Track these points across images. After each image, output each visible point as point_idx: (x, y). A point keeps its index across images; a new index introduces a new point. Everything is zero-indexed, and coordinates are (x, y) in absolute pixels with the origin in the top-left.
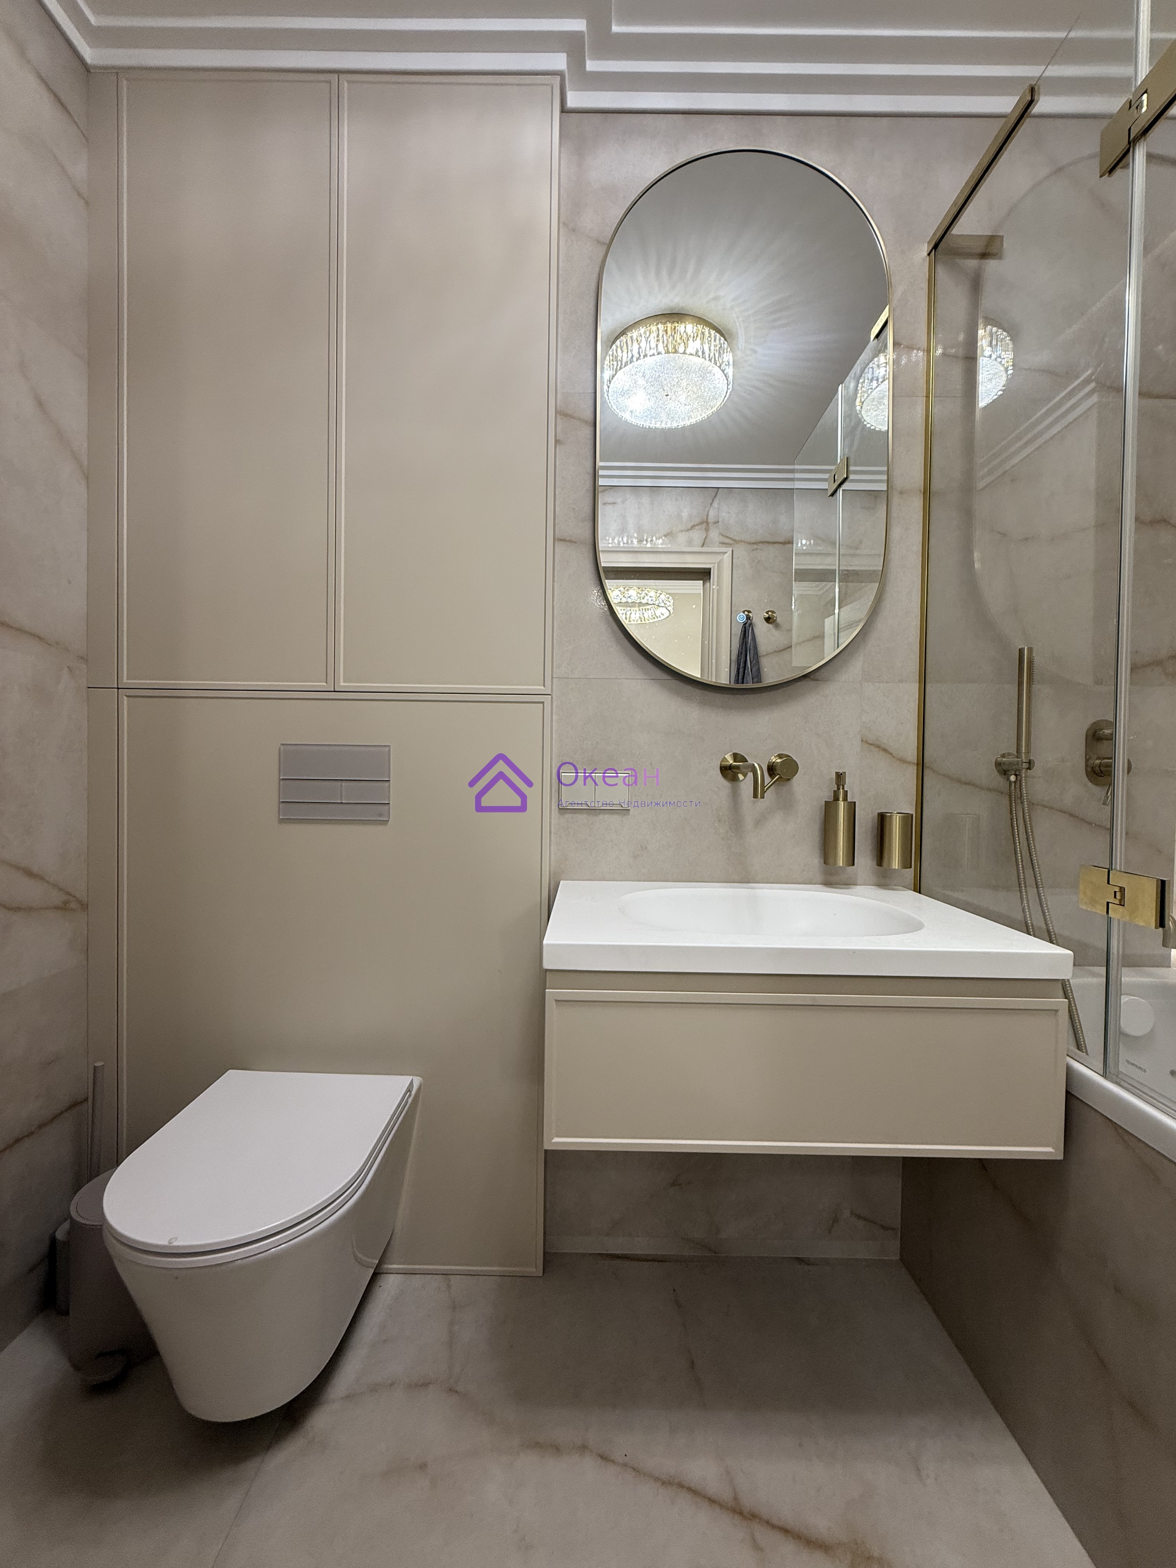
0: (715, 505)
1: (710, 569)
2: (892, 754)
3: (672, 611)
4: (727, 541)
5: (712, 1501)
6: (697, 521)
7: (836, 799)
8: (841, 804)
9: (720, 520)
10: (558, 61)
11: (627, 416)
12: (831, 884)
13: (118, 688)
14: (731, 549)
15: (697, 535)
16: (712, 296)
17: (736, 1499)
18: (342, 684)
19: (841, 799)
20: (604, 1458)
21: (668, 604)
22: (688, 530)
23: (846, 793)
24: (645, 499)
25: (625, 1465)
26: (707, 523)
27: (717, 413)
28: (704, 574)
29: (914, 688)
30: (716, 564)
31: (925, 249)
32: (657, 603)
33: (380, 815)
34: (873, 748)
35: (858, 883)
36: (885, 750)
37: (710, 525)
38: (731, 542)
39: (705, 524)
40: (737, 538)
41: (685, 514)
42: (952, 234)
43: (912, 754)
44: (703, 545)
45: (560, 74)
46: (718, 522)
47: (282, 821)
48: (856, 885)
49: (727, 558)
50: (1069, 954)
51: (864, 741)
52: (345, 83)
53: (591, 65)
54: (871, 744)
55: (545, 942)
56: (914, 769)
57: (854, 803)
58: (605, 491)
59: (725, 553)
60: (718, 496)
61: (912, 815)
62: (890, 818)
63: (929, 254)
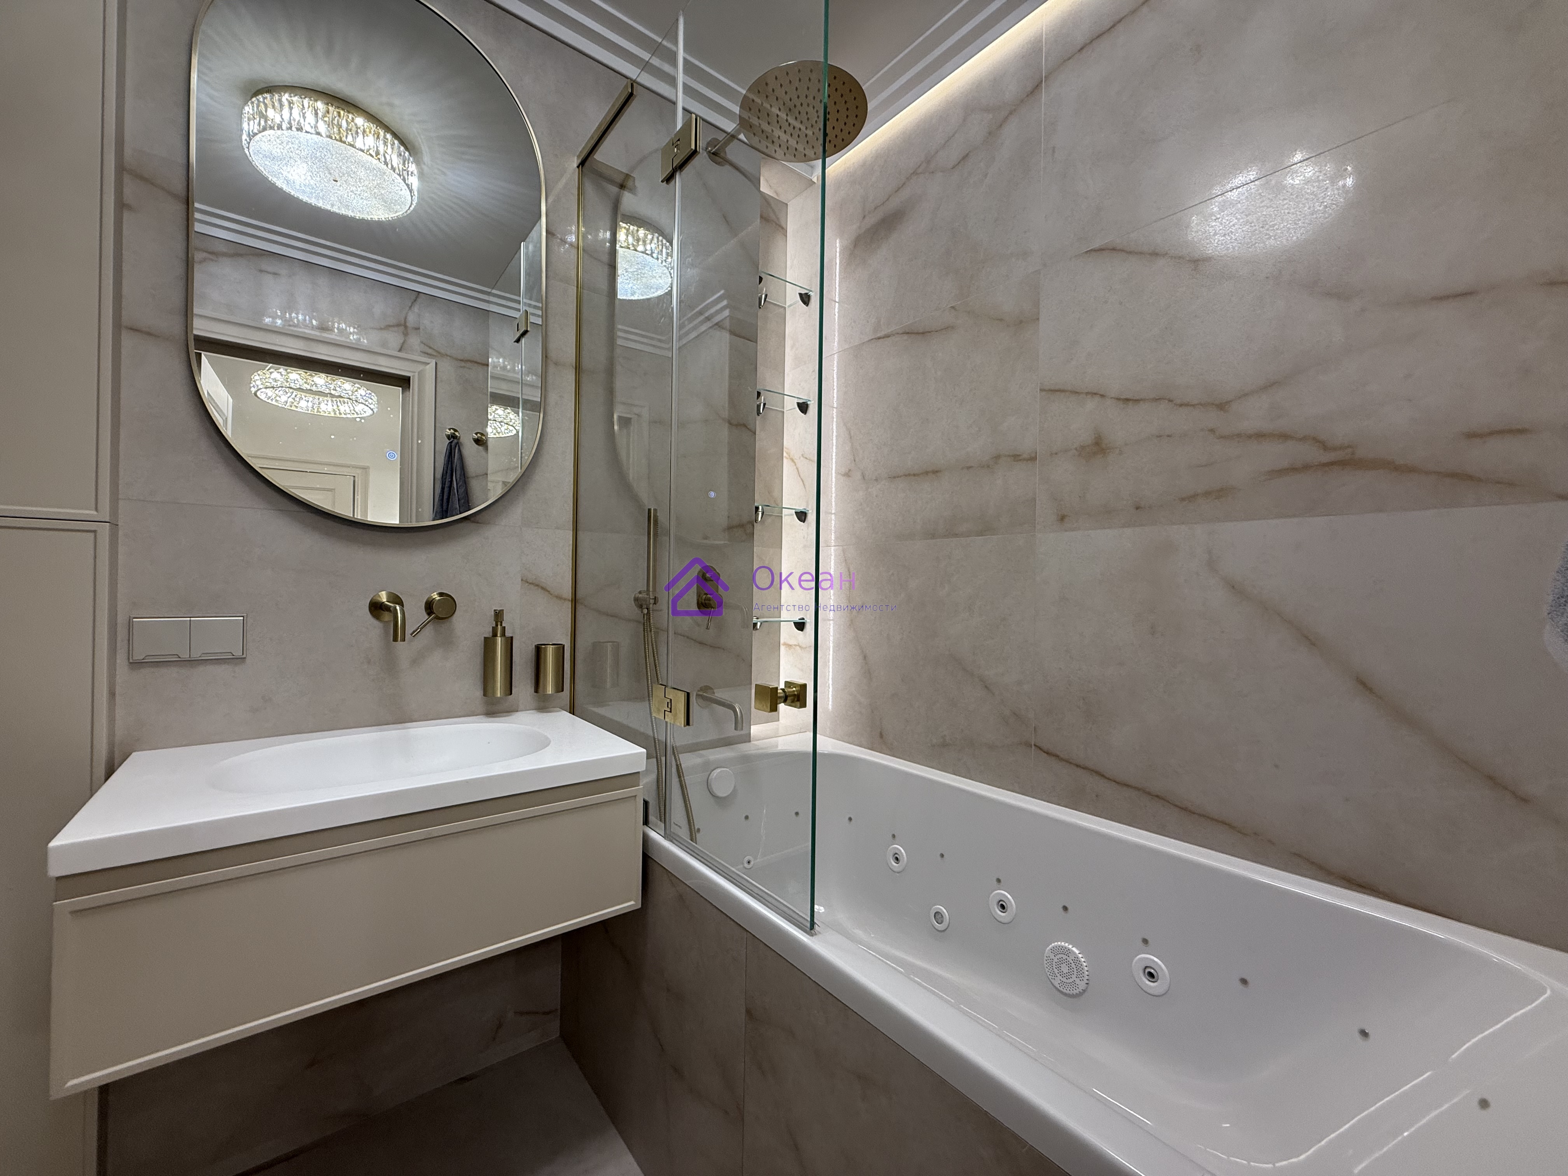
0: (416, 309)
1: (410, 377)
2: (549, 592)
3: (375, 410)
4: (430, 351)
6: (393, 321)
7: (495, 635)
8: (499, 639)
9: (422, 328)
11: (280, 183)
12: (493, 714)
14: (435, 361)
15: (394, 339)
16: (384, 100)
19: (499, 635)
21: (370, 401)
22: (381, 329)
23: (504, 629)
26: (406, 327)
27: (403, 219)
28: (403, 382)
29: (570, 535)
30: (417, 374)
31: (575, 162)
32: (354, 397)
34: (532, 586)
35: (521, 709)
36: (543, 588)
37: (409, 329)
38: (435, 354)
39: (403, 327)
40: (442, 351)
41: (379, 310)
42: (598, 160)
43: (567, 592)
44: (400, 350)
46: (419, 329)
48: (517, 711)
49: (430, 369)
50: (644, 752)
51: (525, 581)
54: (530, 583)
55: (52, 844)
56: (568, 605)
57: (512, 638)
58: (262, 255)
59: (429, 364)
60: (419, 300)
61: (564, 645)
62: (545, 649)
63: (578, 167)
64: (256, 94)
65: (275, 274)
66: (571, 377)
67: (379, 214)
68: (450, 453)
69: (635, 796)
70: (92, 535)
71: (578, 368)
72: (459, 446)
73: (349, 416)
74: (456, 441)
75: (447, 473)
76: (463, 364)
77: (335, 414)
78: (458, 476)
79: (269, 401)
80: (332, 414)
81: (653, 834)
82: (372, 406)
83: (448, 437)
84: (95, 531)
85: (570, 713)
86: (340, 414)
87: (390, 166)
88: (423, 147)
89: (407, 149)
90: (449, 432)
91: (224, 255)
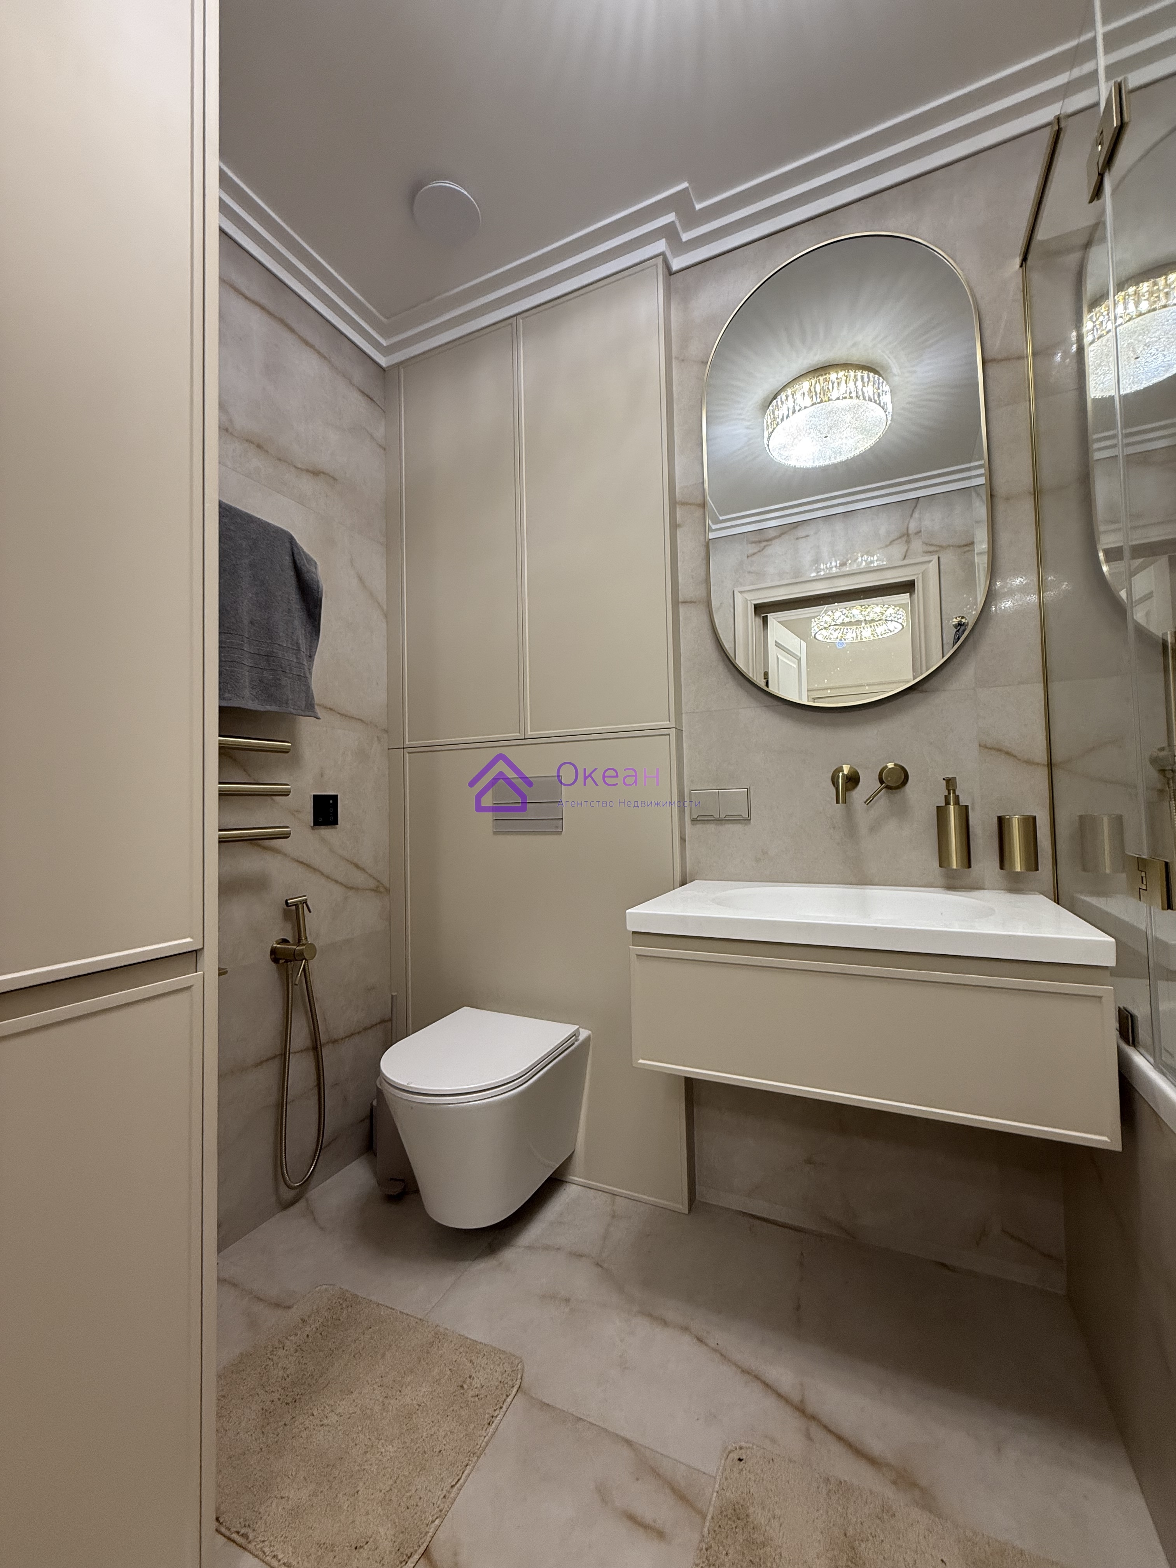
0: (916, 515)
1: (914, 580)
2: (1015, 757)
3: (904, 624)
4: (931, 549)
5: (779, 1396)
6: (897, 535)
7: (947, 803)
8: (952, 807)
9: (922, 530)
10: (661, 246)
11: (793, 463)
12: (956, 888)
13: (404, 748)
14: (937, 556)
15: (897, 550)
16: (850, 343)
17: (802, 1401)
18: (529, 733)
19: (952, 804)
20: (700, 1340)
21: (898, 617)
22: (887, 546)
23: (957, 798)
24: (839, 526)
25: (715, 1350)
26: (908, 535)
27: (883, 438)
28: (908, 587)
29: (1039, 688)
30: (920, 575)
31: (1018, 261)
32: (884, 618)
33: (557, 827)
34: (993, 752)
35: (986, 887)
36: (1007, 753)
37: (912, 536)
38: (938, 549)
39: (906, 536)
40: (944, 544)
41: (882, 531)
42: (1043, 242)
43: (1041, 756)
44: (904, 559)
45: (663, 254)
46: (920, 531)
47: (495, 833)
48: (984, 889)
49: (933, 567)
50: (1111, 942)
51: (983, 746)
52: (521, 320)
53: (685, 237)
54: (990, 748)
55: (627, 911)
56: (1045, 772)
57: (967, 807)
58: (797, 527)
59: (932, 561)
60: (919, 506)
61: (1034, 818)
62: (1010, 820)
63: (1021, 266)
65: (807, 536)
66: (1027, 506)
67: (864, 445)
69: (1100, 997)
71: (1037, 493)
73: (884, 636)
74: (962, 628)
77: (874, 636)
79: (825, 640)
80: (872, 638)
81: (1141, 1061)
82: (900, 621)
83: (955, 626)
84: (669, 735)
85: (1055, 899)
86: (878, 636)
87: (861, 398)
88: (890, 361)
89: (876, 372)
90: (955, 621)
91: (775, 538)
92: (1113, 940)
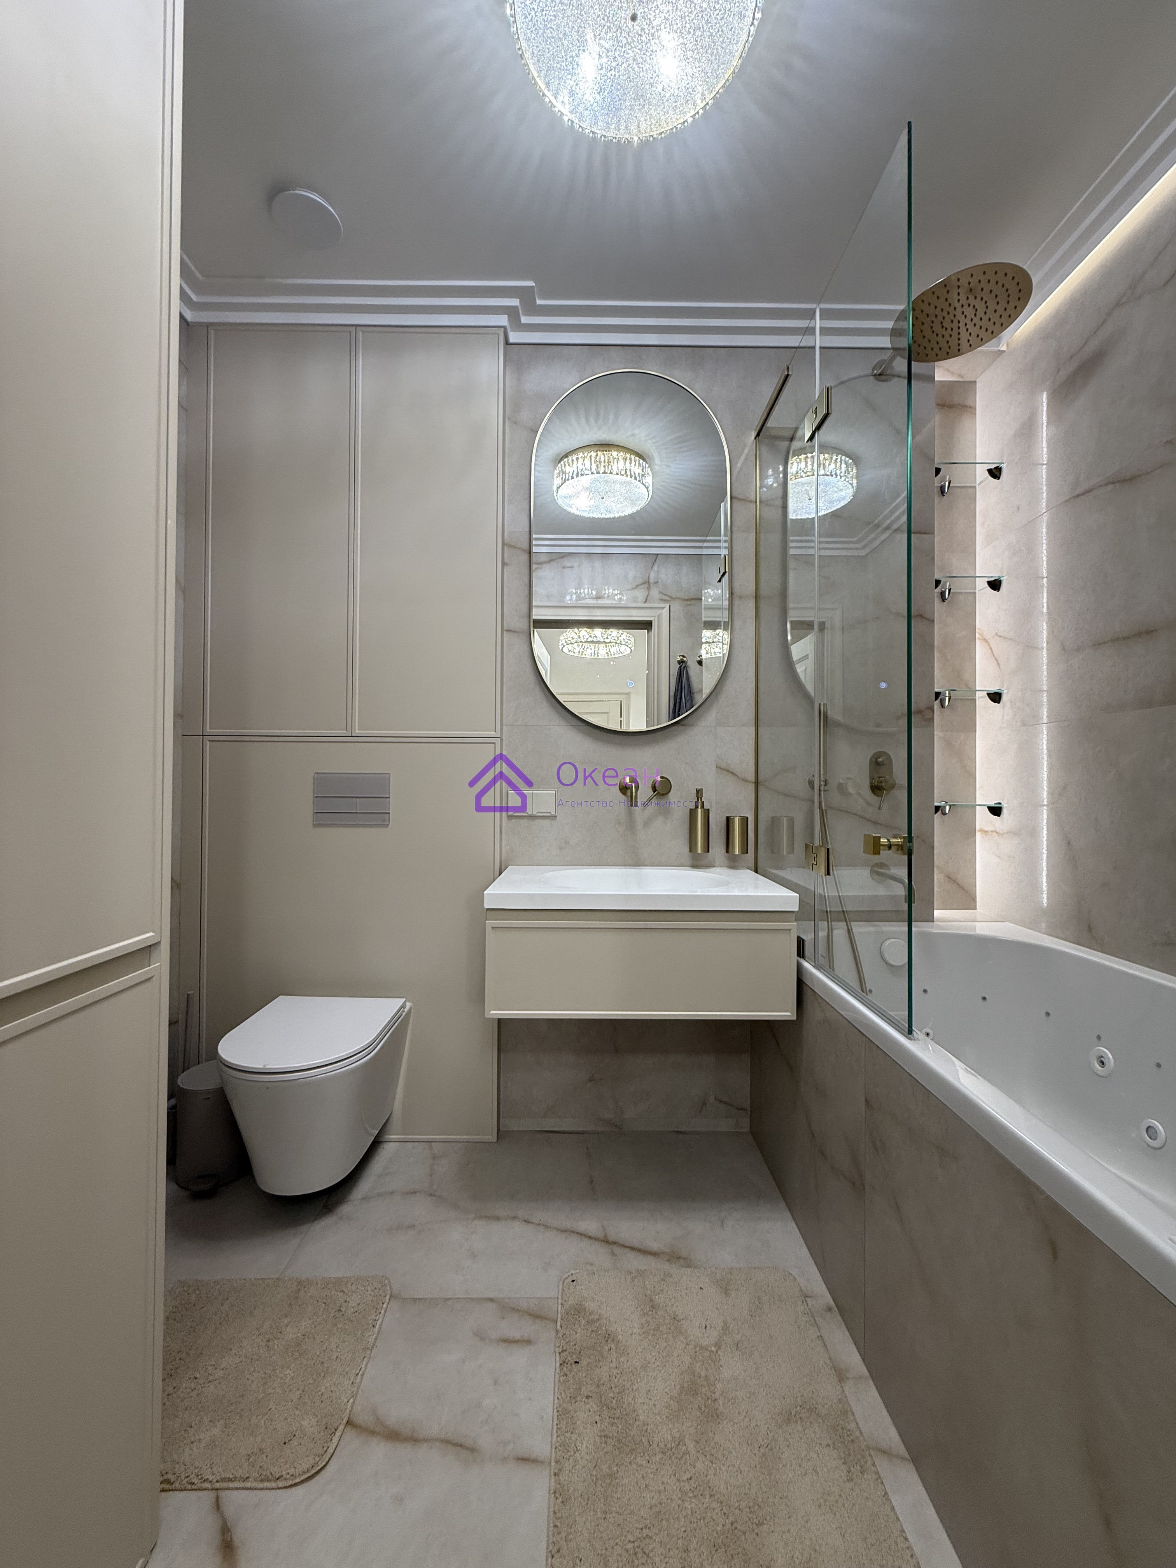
0: (655, 568)
1: (652, 621)
2: (737, 776)
3: (633, 649)
4: (666, 598)
5: (590, 1238)
6: (640, 581)
7: (697, 807)
8: (699, 810)
9: (659, 581)
10: (503, 320)
11: (574, 511)
12: (699, 867)
13: (203, 736)
14: (668, 605)
15: (641, 594)
16: (630, 433)
17: (605, 1236)
18: (357, 732)
19: (699, 808)
20: (527, 1221)
21: (629, 642)
22: (633, 589)
23: (703, 803)
24: (598, 564)
25: (540, 1224)
26: (649, 582)
27: (643, 509)
28: (647, 625)
29: (752, 730)
30: (657, 617)
31: (754, 434)
32: (619, 642)
33: (384, 821)
34: (724, 771)
35: (716, 865)
36: (732, 773)
37: (651, 585)
38: (669, 599)
39: (647, 584)
40: (674, 596)
41: (631, 575)
42: (769, 427)
43: (751, 776)
44: (645, 602)
45: (505, 328)
46: (658, 582)
47: (315, 826)
48: (714, 867)
49: (665, 612)
50: (796, 896)
51: (718, 767)
52: (361, 333)
53: (524, 320)
54: (723, 769)
55: (485, 892)
56: (752, 787)
57: (708, 810)
58: (564, 557)
59: (664, 608)
60: (658, 561)
61: (747, 818)
62: (734, 819)
63: (755, 438)
64: (560, 461)
65: (572, 567)
66: (752, 604)
67: (629, 510)
68: (680, 675)
69: (790, 930)
70: (493, 745)
71: (757, 597)
72: (687, 669)
73: (616, 656)
74: (684, 665)
75: (678, 690)
76: (689, 603)
78: (686, 692)
79: (570, 653)
80: (606, 657)
81: (806, 965)
82: (630, 646)
83: (679, 662)
84: (494, 743)
85: (755, 872)
86: (611, 655)
87: (633, 477)
88: (654, 454)
89: (644, 460)
90: (679, 658)
91: (545, 563)
92: (798, 895)
